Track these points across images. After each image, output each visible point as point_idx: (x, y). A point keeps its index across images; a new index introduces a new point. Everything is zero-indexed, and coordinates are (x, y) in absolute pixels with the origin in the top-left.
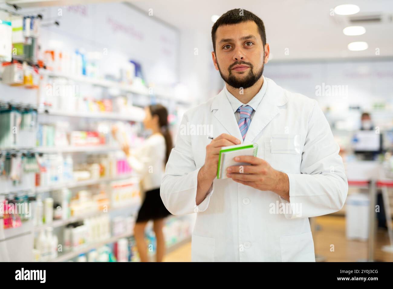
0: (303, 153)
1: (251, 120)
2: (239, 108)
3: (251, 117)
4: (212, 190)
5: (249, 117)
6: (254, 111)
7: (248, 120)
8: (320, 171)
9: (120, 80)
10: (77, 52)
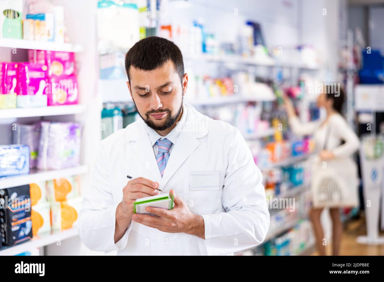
0: (224, 186)
1: (169, 155)
2: (158, 142)
3: (170, 151)
4: (130, 226)
5: (167, 152)
6: (172, 144)
7: (166, 155)
8: (239, 205)
9: (240, 52)
10: (196, 25)
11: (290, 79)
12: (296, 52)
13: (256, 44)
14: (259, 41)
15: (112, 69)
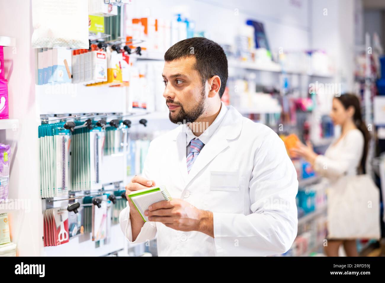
2: (191, 142)
5: (197, 151)
6: (204, 145)
9: (239, 55)
11: (299, 88)
12: (306, 57)
13: (257, 46)
14: (261, 43)
15: (53, 68)
